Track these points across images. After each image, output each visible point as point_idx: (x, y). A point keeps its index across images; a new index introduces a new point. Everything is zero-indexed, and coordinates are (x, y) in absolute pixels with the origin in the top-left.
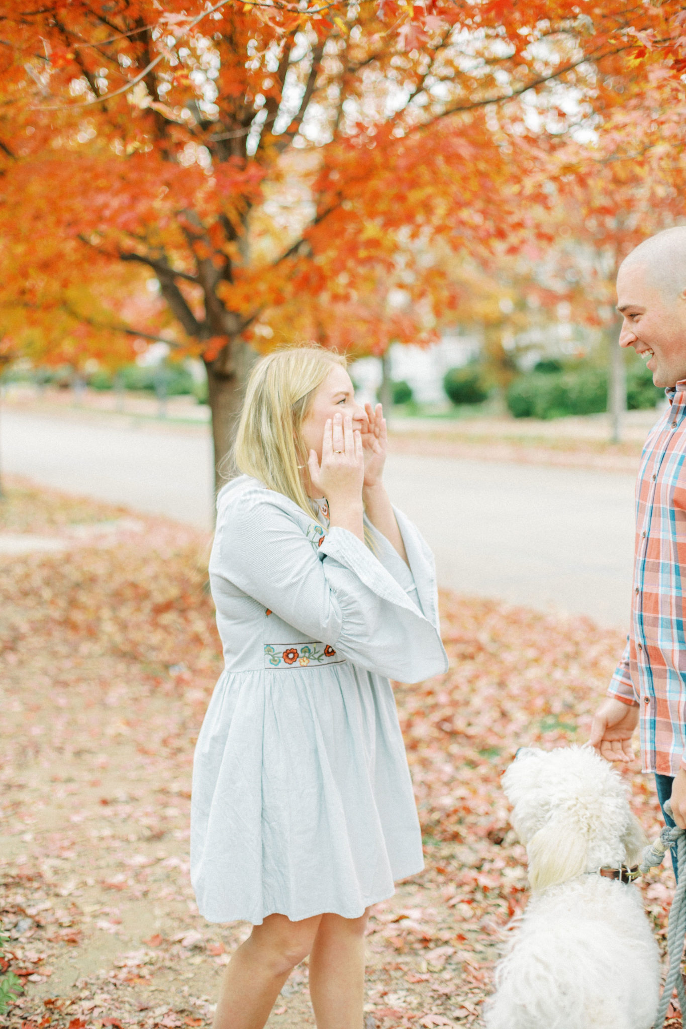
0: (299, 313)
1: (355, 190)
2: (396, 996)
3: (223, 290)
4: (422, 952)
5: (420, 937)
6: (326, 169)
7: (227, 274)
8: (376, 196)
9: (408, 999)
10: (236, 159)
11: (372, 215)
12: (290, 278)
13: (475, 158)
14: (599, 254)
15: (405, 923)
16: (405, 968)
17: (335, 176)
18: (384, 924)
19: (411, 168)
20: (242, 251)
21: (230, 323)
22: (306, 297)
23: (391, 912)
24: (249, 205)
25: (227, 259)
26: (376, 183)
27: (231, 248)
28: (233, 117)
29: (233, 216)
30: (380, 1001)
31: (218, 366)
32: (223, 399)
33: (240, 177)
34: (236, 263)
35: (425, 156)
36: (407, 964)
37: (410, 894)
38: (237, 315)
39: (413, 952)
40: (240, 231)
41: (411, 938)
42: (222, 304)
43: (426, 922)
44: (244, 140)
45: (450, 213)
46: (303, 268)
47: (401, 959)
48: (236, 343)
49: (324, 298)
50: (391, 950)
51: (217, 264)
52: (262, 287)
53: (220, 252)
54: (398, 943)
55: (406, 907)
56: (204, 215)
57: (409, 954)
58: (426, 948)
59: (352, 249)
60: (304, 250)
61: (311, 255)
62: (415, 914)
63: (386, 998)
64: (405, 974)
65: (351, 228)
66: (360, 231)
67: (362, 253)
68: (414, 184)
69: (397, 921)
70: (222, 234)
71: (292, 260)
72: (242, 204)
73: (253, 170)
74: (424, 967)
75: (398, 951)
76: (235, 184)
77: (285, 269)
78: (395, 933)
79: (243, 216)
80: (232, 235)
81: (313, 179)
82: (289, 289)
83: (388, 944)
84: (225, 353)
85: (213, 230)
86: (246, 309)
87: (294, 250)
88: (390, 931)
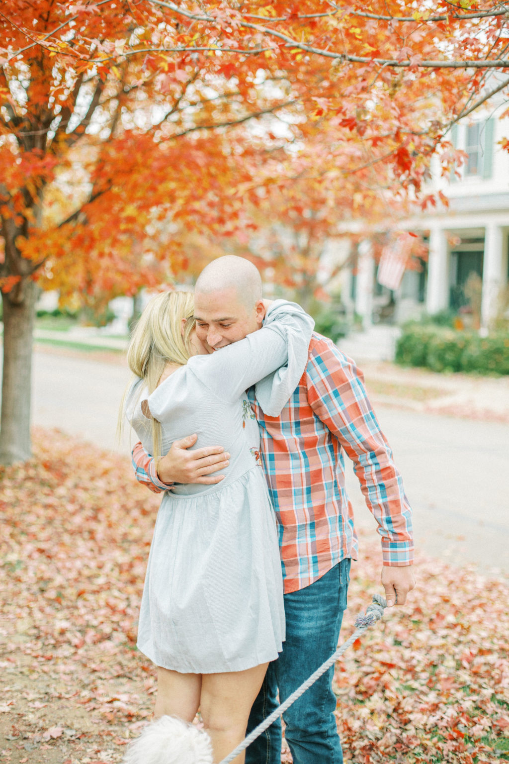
0: (74, 264)
1: (121, 180)
2: (106, 753)
3: (20, 242)
4: (127, 724)
5: (126, 713)
6: (101, 163)
7: (24, 231)
8: (135, 186)
9: (114, 756)
10: (38, 150)
11: (131, 200)
12: (69, 238)
13: (208, 165)
14: (297, 234)
15: (116, 704)
16: (114, 734)
17: (108, 168)
18: (102, 704)
19: (161, 169)
20: (36, 215)
21: (23, 266)
22: (80, 252)
23: (107, 695)
24: (44, 182)
25: (25, 219)
26: (136, 177)
27: (29, 213)
28: (38, 118)
29: (32, 189)
30: (95, 756)
31: (12, 296)
32: (14, 321)
33: (40, 164)
34: (31, 222)
35: (173, 161)
36: (115, 731)
37: (122, 684)
38: (29, 260)
39: (121, 724)
40: (36, 201)
41: (120, 714)
42: (19, 252)
43: (132, 704)
44: (45, 136)
45: (187, 202)
46: (79, 231)
47: (111, 728)
48: (26, 281)
49: (94, 254)
50: (105, 722)
51: (18, 223)
52: (49, 242)
53: (19, 214)
54: (110, 717)
55: (118, 693)
56: (11, 186)
57: (118, 725)
58: (130, 721)
59: (116, 222)
60: (82, 218)
61: (86, 223)
62: (124, 698)
63: (99, 754)
64: (114, 738)
65: (116, 207)
66: (122, 210)
67: (123, 226)
68: (163, 180)
69: (111, 702)
70: (22, 201)
71: (72, 224)
72: (39, 182)
73: (48, 159)
74: (127, 734)
75: (110, 722)
76: (35, 168)
77: (65, 231)
78: (108, 710)
79: (39, 191)
80: (30, 203)
81: (92, 168)
82: (67, 246)
83: (103, 717)
84: (18, 288)
85: (17, 198)
86: (36, 257)
87: (74, 217)
88: (106, 709)
